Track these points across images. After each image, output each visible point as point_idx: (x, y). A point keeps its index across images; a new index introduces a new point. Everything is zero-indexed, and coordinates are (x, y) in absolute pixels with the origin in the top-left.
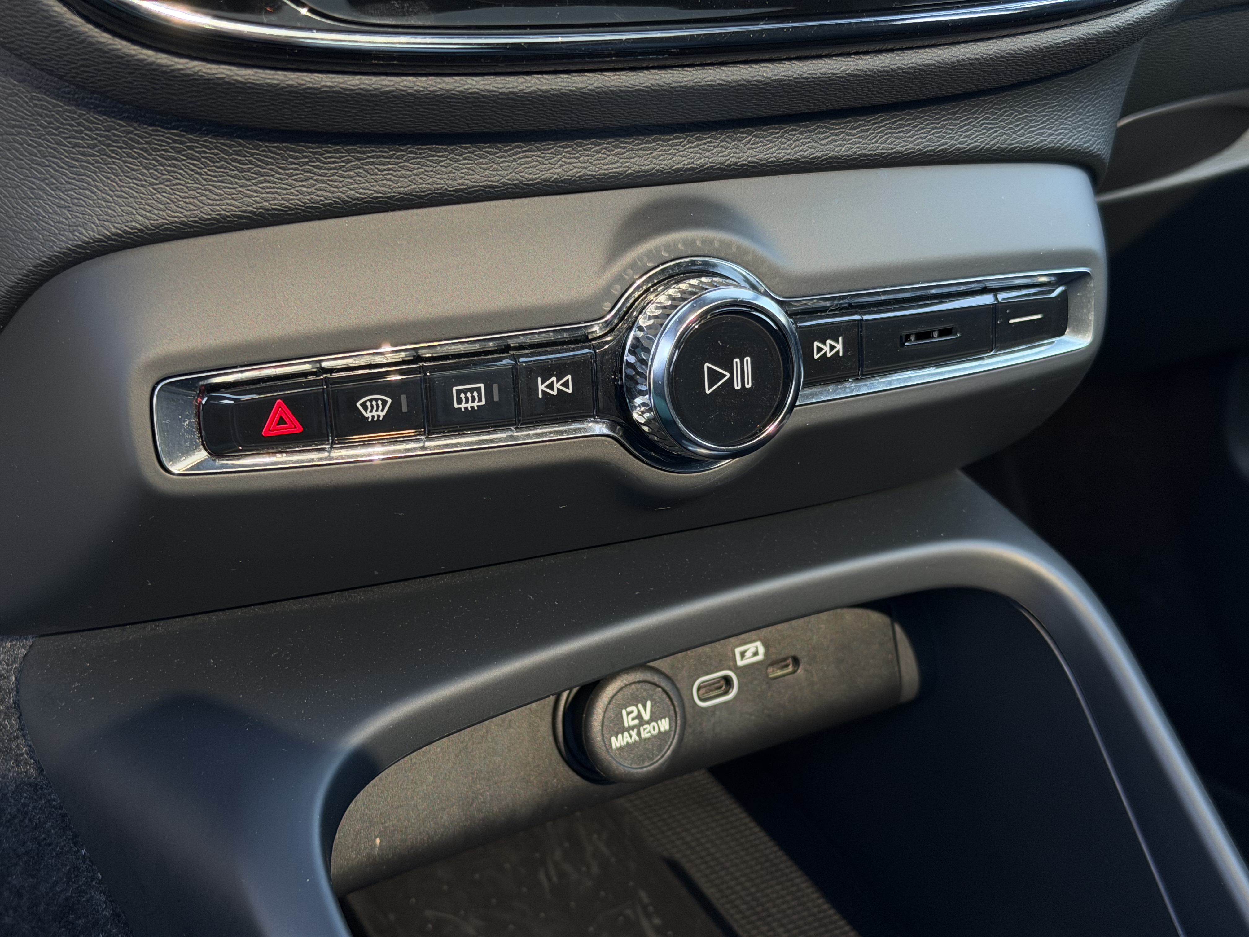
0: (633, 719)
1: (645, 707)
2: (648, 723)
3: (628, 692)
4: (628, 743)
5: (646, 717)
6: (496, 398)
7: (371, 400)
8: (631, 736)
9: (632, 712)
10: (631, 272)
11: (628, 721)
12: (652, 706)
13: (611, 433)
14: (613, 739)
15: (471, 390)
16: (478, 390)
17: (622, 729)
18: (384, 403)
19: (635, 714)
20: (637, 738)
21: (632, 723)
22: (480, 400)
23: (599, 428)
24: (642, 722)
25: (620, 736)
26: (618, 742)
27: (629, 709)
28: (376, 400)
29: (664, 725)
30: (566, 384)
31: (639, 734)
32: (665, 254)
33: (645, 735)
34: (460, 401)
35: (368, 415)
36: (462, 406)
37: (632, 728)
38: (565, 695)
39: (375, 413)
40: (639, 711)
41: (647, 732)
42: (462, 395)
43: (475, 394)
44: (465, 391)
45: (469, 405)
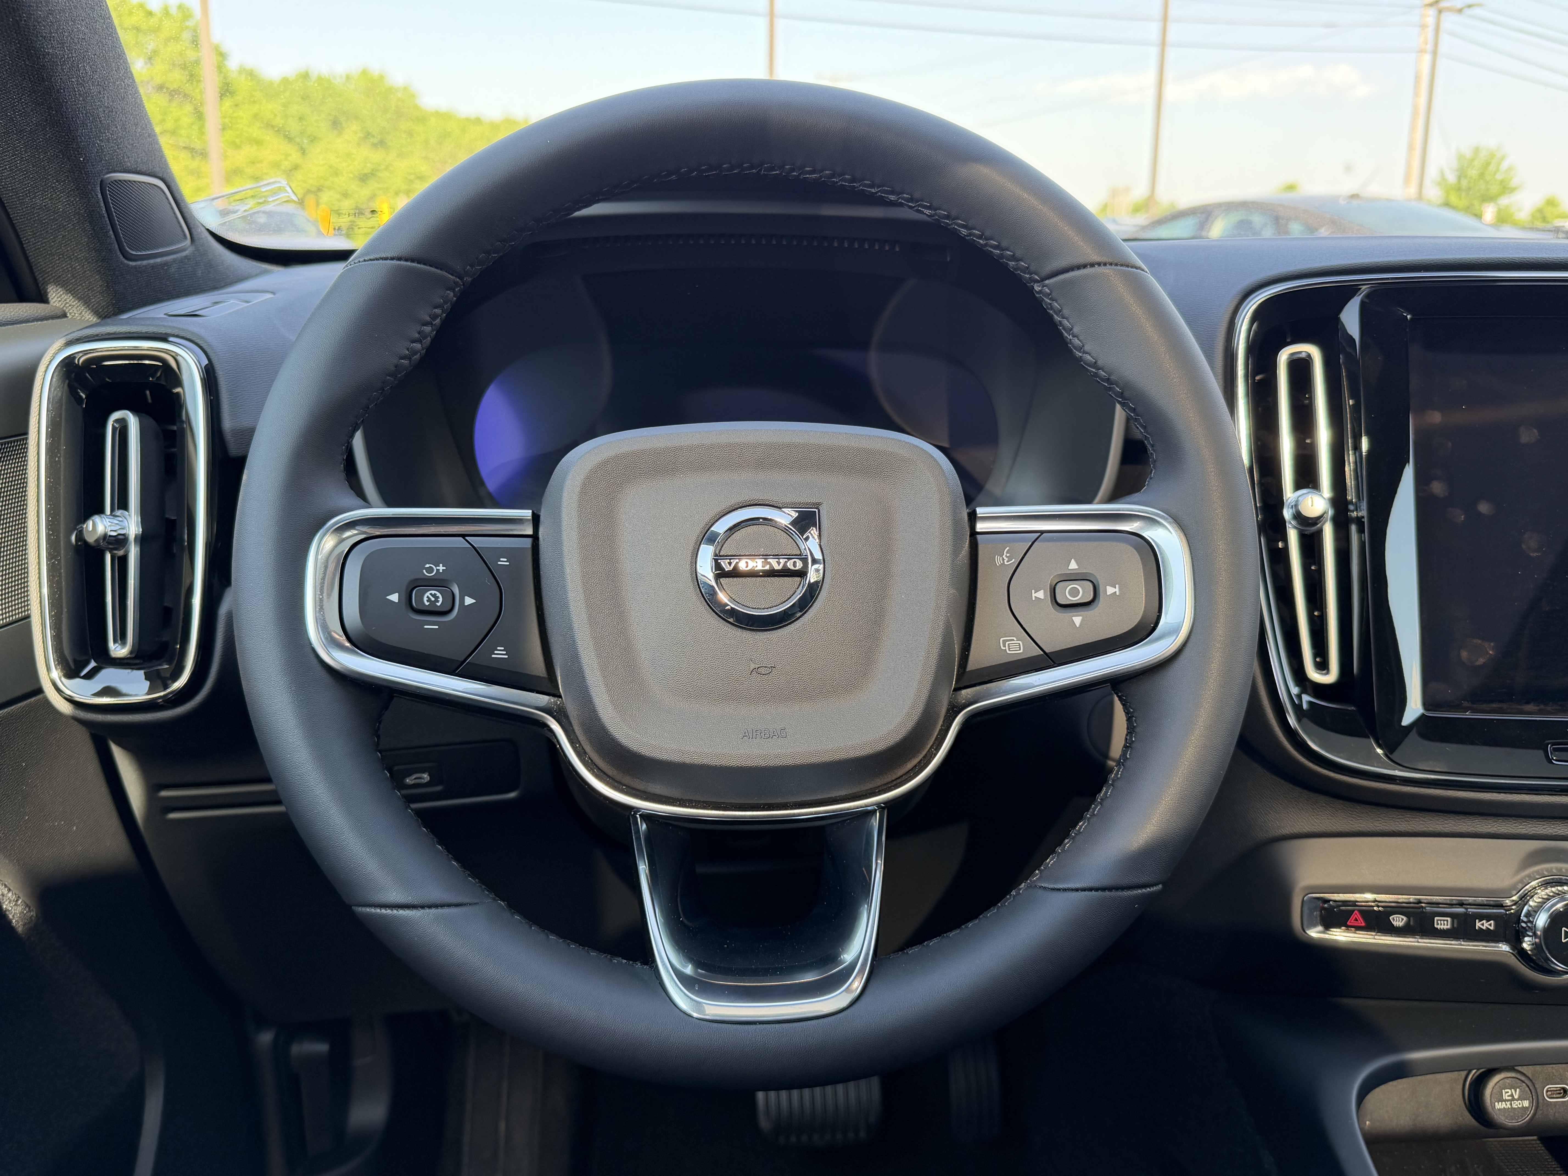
0: (1508, 1096)
1: (1516, 1091)
2: (1517, 1100)
3: (1508, 1081)
4: (1504, 1108)
5: (1516, 1097)
6: (1455, 926)
7: (1396, 917)
8: (1506, 1105)
9: (1508, 1092)
10: (1527, 879)
11: (1505, 1097)
12: (1520, 1092)
13: (1511, 951)
14: (1496, 1104)
15: (1444, 920)
16: (1447, 921)
17: (1501, 1100)
18: (1403, 919)
19: (1510, 1093)
20: (1510, 1107)
21: (1507, 1098)
22: (1447, 925)
23: (1504, 947)
24: (1513, 1099)
25: (1500, 1103)
26: (1499, 1106)
27: (1506, 1090)
28: (1399, 917)
29: (1526, 1103)
30: (1490, 925)
31: (1511, 1104)
32: (1546, 873)
33: (1514, 1106)
34: (1438, 924)
35: (1395, 923)
36: (1439, 927)
37: (1508, 1100)
38: (1474, 1071)
39: (1397, 923)
40: (1512, 1092)
41: (1516, 1104)
42: (1439, 922)
43: (1445, 922)
44: (1441, 920)
45: (1442, 927)
